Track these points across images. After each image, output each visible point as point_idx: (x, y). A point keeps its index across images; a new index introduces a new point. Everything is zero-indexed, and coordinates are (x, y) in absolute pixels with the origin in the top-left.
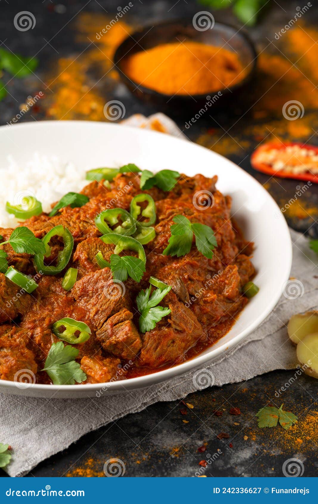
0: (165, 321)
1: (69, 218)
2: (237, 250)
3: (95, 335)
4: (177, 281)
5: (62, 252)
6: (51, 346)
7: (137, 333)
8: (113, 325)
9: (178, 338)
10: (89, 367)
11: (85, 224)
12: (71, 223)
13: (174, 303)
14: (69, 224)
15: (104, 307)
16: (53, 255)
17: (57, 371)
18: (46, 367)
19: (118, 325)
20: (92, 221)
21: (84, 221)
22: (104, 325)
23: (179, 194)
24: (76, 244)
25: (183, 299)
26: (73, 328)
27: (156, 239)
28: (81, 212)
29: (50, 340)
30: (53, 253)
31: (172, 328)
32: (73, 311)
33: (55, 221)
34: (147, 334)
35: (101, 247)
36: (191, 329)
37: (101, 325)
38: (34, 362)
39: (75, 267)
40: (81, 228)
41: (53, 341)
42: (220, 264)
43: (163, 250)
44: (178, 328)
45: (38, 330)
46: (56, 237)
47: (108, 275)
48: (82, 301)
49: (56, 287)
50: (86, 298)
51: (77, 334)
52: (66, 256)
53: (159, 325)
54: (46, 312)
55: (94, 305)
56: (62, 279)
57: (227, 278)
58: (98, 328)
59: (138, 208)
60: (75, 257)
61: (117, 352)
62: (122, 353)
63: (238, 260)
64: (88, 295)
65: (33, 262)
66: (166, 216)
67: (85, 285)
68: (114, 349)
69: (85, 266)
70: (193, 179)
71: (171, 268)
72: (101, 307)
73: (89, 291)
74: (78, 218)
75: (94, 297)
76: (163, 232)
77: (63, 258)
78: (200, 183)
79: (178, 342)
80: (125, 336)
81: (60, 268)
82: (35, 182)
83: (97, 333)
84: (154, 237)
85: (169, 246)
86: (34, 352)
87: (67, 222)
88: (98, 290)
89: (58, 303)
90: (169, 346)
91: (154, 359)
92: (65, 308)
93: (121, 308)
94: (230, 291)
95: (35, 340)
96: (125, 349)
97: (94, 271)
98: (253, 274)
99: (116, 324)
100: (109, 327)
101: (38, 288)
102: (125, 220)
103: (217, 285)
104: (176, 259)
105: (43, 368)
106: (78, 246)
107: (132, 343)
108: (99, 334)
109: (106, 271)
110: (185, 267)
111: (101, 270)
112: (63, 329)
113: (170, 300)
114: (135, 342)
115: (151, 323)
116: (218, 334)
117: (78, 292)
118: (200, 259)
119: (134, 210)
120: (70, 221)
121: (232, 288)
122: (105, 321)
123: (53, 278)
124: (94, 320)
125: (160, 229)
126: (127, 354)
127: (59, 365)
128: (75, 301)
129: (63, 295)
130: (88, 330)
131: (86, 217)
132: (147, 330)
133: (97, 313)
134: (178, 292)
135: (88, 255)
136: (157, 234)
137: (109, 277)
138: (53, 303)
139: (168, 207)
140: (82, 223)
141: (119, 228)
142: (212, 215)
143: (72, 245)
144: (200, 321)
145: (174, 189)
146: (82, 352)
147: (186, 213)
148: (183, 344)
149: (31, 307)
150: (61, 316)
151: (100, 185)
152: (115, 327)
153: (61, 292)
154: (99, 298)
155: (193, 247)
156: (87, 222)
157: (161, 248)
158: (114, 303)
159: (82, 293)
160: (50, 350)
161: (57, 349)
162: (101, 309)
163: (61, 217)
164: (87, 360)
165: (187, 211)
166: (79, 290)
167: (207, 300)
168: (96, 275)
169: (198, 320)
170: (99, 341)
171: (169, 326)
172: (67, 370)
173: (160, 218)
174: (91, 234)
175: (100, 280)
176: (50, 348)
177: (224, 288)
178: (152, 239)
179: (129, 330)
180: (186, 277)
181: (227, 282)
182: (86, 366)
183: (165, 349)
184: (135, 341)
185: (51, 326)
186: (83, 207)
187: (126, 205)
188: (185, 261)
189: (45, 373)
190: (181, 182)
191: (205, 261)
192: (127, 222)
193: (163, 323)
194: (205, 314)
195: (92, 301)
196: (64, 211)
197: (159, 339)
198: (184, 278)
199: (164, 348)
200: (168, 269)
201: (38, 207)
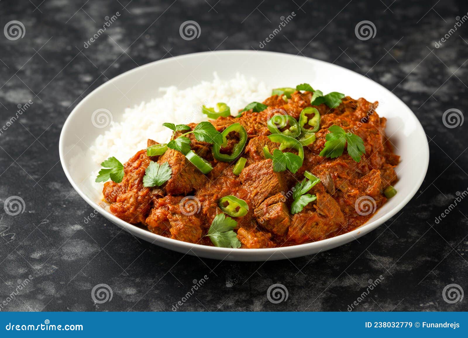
0: (311, 206)
1: (248, 119)
2: (384, 160)
3: (253, 212)
4: (327, 177)
5: (237, 145)
6: (215, 217)
7: (287, 214)
8: (268, 205)
9: (321, 222)
10: (243, 236)
11: (259, 125)
12: (249, 124)
13: (321, 193)
14: (247, 124)
15: (263, 190)
16: (230, 146)
17: (218, 237)
18: (210, 234)
19: (272, 205)
20: (265, 123)
21: (259, 123)
22: (261, 205)
23: (343, 111)
24: (249, 139)
25: (330, 191)
26: (235, 203)
27: (315, 142)
28: (258, 116)
29: (215, 211)
30: (230, 145)
31: (317, 212)
32: (237, 191)
33: (236, 120)
34: (296, 215)
35: (269, 143)
36: (332, 215)
37: (258, 204)
38: (199, 228)
39: (246, 158)
40: (255, 128)
41: (217, 213)
42: (367, 168)
43: (320, 151)
44: (322, 213)
45: (207, 203)
46: (234, 132)
47: (270, 164)
48: (247, 184)
49: (228, 172)
50: (250, 182)
51: (237, 209)
52: (239, 148)
53: (306, 209)
54: (215, 190)
55: (256, 188)
56: (233, 166)
57: (370, 180)
58: (257, 207)
59: (306, 118)
60: (247, 149)
61: (269, 228)
62: (273, 228)
63: (384, 168)
64: (251, 180)
65: (212, 150)
66: (327, 126)
67: (250, 171)
68: (267, 225)
69: (253, 157)
70: (356, 102)
71: (324, 166)
72: (261, 189)
73: (253, 176)
74: (255, 120)
75: (257, 182)
76: (322, 138)
77: (237, 150)
78: (361, 105)
79: (321, 225)
80: (277, 215)
81: (233, 157)
82: (231, 94)
83: (255, 210)
84: (314, 140)
85: (325, 149)
86: (201, 220)
87: (245, 122)
88: (260, 176)
89: (226, 184)
90: (313, 227)
91: (299, 236)
92: (231, 188)
93: (277, 193)
94: (372, 190)
95: (203, 211)
96: (276, 226)
97: (259, 161)
98: (396, 180)
99: (270, 205)
100: (265, 206)
101: (213, 171)
102: (293, 125)
103: (361, 184)
104: (330, 160)
105: (207, 234)
106: (250, 141)
107: (282, 221)
108: (257, 211)
109: (269, 161)
110: (336, 166)
111: (265, 161)
112: (227, 204)
113: (318, 191)
114: (284, 221)
115: (300, 207)
116: (357, 223)
117: (244, 177)
118: (350, 162)
119: (302, 119)
120: (248, 122)
121: (374, 187)
122: (263, 201)
123: (226, 164)
124: (254, 199)
125: (320, 135)
126: (277, 229)
127: (220, 232)
128: (241, 184)
129: (232, 178)
130: (247, 207)
131: (261, 119)
132: (297, 212)
133: (256, 194)
134: (327, 185)
135: (257, 148)
136: (317, 139)
137: (271, 166)
138: (223, 183)
139: (330, 119)
140: (257, 124)
141: (287, 131)
142: (366, 130)
143: (246, 140)
144: (343, 211)
145: (339, 107)
146: (240, 224)
147: (343, 124)
148: (326, 227)
149: (205, 184)
150: (228, 194)
151: (279, 98)
152: (269, 207)
153: (231, 176)
154: (261, 182)
155: (345, 152)
156: (261, 124)
157: (318, 150)
158: (271, 187)
159: (248, 178)
160: (214, 220)
161: (220, 220)
162: (260, 192)
163: (242, 118)
164: (242, 231)
165: (344, 123)
166: (245, 175)
167: (351, 194)
168: (260, 164)
169: (341, 210)
170: (255, 217)
171: (314, 210)
172: (226, 237)
173: (322, 127)
174: (263, 133)
175: (263, 168)
176: (214, 218)
177: (367, 188)
178: (312, 143)
179: (280, 210)
180: (336, 174)
181: (370, 182)
182: (241, 235)
183: (310, 229)
184: (284, 219)
185: (218, 201)
186: (261, 113)
187: (297, 114)
188: (337, 162)
189: (208, 238)
190: (345, 102)
191: (354, 164)
192: (294, 127)
193: (310, 208)
194: (347, 205)
195: (255, 185)
196: (245, 114)
197: (305, 220)
198: (334, 175)
199: (308, 228)
200: (322, 167)
201: (227, 110)
